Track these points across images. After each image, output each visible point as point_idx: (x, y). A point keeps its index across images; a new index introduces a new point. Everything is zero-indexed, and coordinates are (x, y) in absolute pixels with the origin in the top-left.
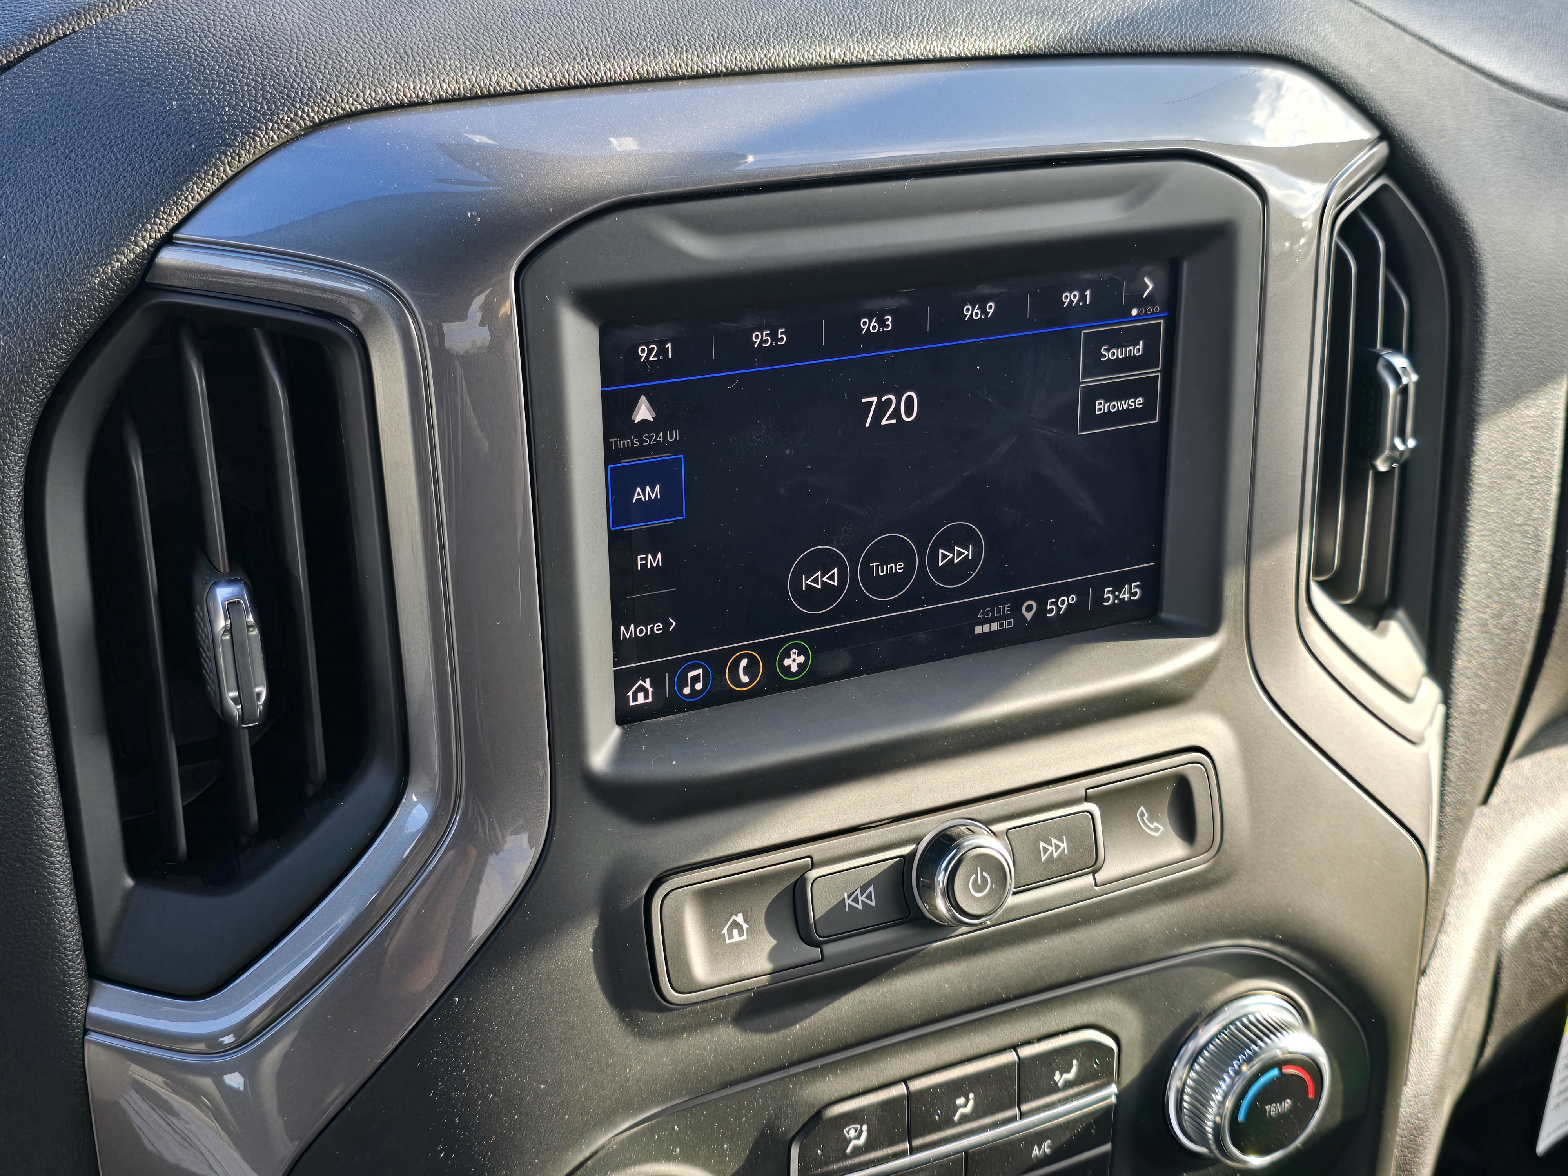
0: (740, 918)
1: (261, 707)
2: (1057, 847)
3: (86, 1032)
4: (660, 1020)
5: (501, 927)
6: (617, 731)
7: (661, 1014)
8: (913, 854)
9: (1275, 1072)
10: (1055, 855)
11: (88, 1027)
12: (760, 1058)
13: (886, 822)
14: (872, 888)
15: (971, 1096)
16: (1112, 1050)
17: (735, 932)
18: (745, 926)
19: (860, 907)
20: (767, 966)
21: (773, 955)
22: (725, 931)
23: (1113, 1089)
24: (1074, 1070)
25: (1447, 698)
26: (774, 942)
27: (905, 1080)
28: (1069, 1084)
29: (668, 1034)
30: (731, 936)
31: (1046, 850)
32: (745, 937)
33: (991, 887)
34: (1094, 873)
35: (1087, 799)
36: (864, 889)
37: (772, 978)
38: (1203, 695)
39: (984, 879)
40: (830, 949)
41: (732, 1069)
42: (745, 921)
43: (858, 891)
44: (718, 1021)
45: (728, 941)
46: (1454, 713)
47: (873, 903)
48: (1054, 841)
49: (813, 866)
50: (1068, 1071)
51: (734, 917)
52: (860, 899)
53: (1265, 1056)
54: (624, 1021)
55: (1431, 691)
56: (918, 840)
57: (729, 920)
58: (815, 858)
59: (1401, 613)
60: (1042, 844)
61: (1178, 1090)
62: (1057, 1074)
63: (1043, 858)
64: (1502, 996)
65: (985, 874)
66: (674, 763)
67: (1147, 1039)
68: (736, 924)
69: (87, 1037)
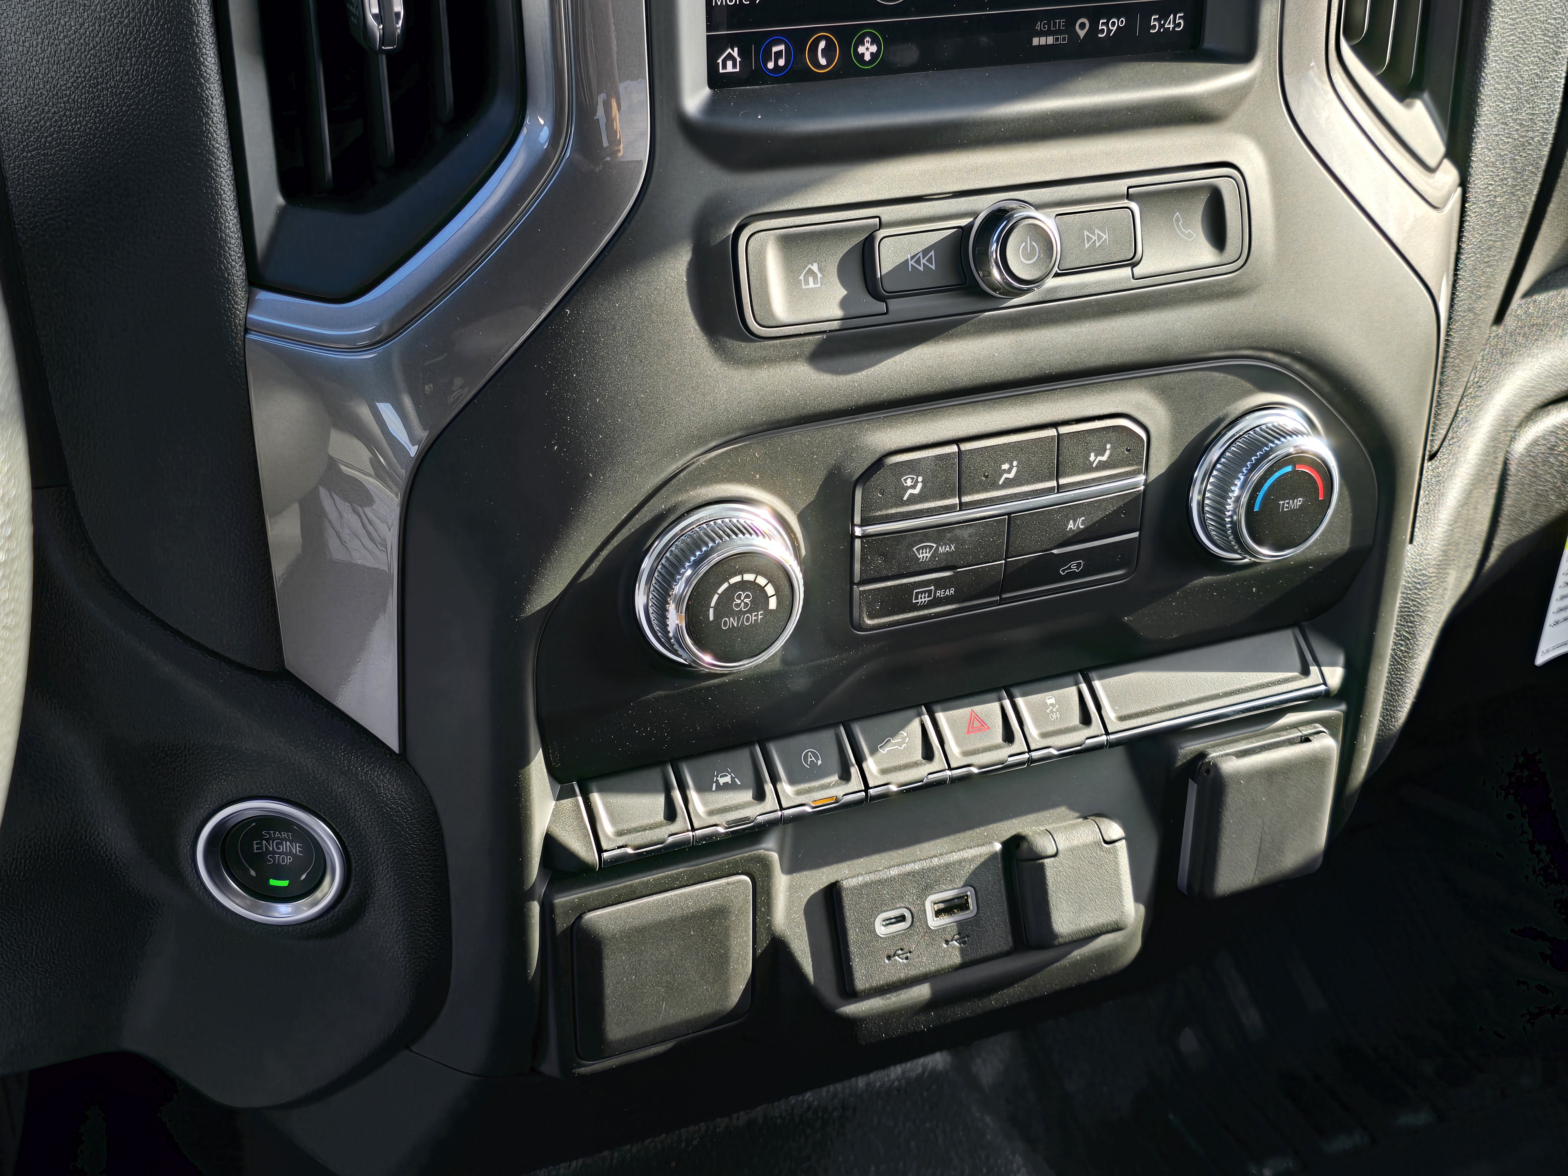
0: (815, 267)
1: (399, 31)
2: (1100, 237)
3: (246, 331)
4: (746, 349)
5: (607, 250)
6: (708, 90)
7: (745, 344)
8: (971, 226)
9: (1289, 469)
10: (1098, 244)
11: (248, 327)
12: (830, 397)
13: (947, 195)
14: (932, 253)
15: (1015, 463)
16: (1142, 439)
17: (811, 279)
18: (819, 275)
19: (921, 268)
20: (839, 313)
21: (843, 304)
22: (802, 277)
23: (1142, 478)
24: (1108, 453)
25: (1464, 183)
26: (845, 292)
27: (957, 441)
28: (1102, 466)
29: (750, 362)
30: (807, 283)
31: (1089, 239)
32: (819, 285)
33: (1039, 257)
34: (1132, 266)
35: (1128, 197)
36: (925, 252)
37: (842, 324)
39: (1033, 247)
40: (894, 304)
41: (806, 404)
42: (820, 270)
43: (921, 255)
44: (795, 358)
45: (804, 287)
46: (1471, 196)
47: (933, 267)
48: (1097, 231)
49: (881, 226)
50: (1103, 455)
51: (810, 266)
52: (922, 261)
53: (1281, 452)
54: (714, 346)
55: (1450, 171)
56: (975, 215)
57: (804, 268)
58: (883, 219)
59: (1426, 96)
60: (1086, 233)
62: (1092, 455)
63: (1087, 246)
65: (1034, 243)
66: (759, 117)
67: (1175, 437)
68: (811, 272)
69: (248, 336)
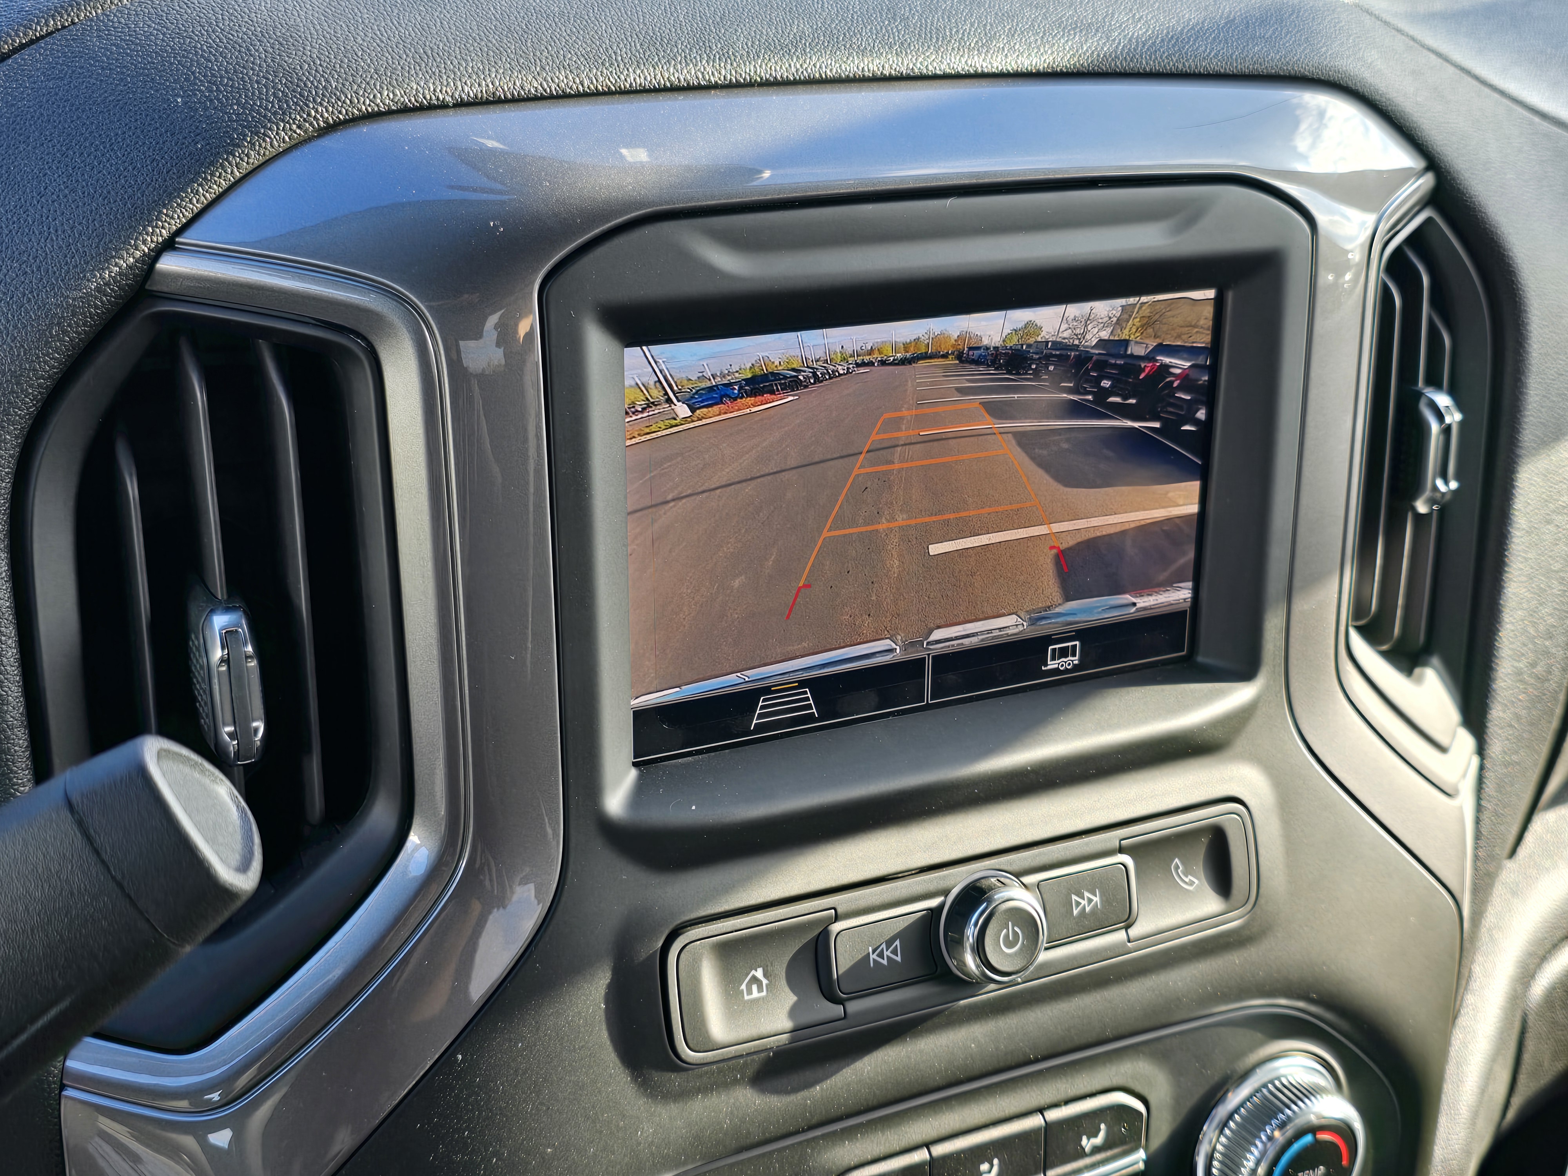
0: (759, 973)
1: (258, 743)
2: (1090, 901)
3: (63, 1087)
4: (675, 1080)
5: (509, 979)
6: (633, 773)
7: (676, 1074)
8: (941, 907)
9: (1308, 1139)
10: (1088, 909)
11: (65, 1082)
12: (778, 1121)
13: (913, 872)
14: (897, 943)
15: (996, 1161)
16: (1141, 1114)
17: (754, 987)
18: (765, 982)
19: (885, 962)
20: (788, 1025)
21: (793, 1013)
22: (743, 987)
23: (1141, 1154)
24: (1102, 1135)
25: (1481, 750)
26: (795, 998)
27: (927, 1145)
28: (1096, 1150)
29: (683, 1095)
30: (750, 992)
31: (1078, 904)
32: (764, 993)
33: (1023, 943)
34: (1127, 928)
35: (1121, 850)
36: (889, 943)
37: (792, 1037)
38: (1241, 744)
40: (854, 1006)
41: (748, 1133)
42: (765, 975)
43: (884, 946)
44: (735, 1082)
45: (746, 997)
46: (1488, 764)
47: (899, 959)
48: (1087, 894)
49: (837, 918)
50: (1096, 1135)
51: (753, 972)
52: (885, 953)
53: (1299, 1122)
54: (636, 1081)
55: (1465, 741)
56: (946, 893)
57: (748, 974)
58: (839, 910)
59: (1435, 660)
60: (1074, 897)
61: (1207, 1156)
62: (1084, 1139)
63: (1075, 912)
64: (1527, 1057)
66: (694, 808)
67: (1177, 1100)
68: (755, 979)
69: (64, 1093)
